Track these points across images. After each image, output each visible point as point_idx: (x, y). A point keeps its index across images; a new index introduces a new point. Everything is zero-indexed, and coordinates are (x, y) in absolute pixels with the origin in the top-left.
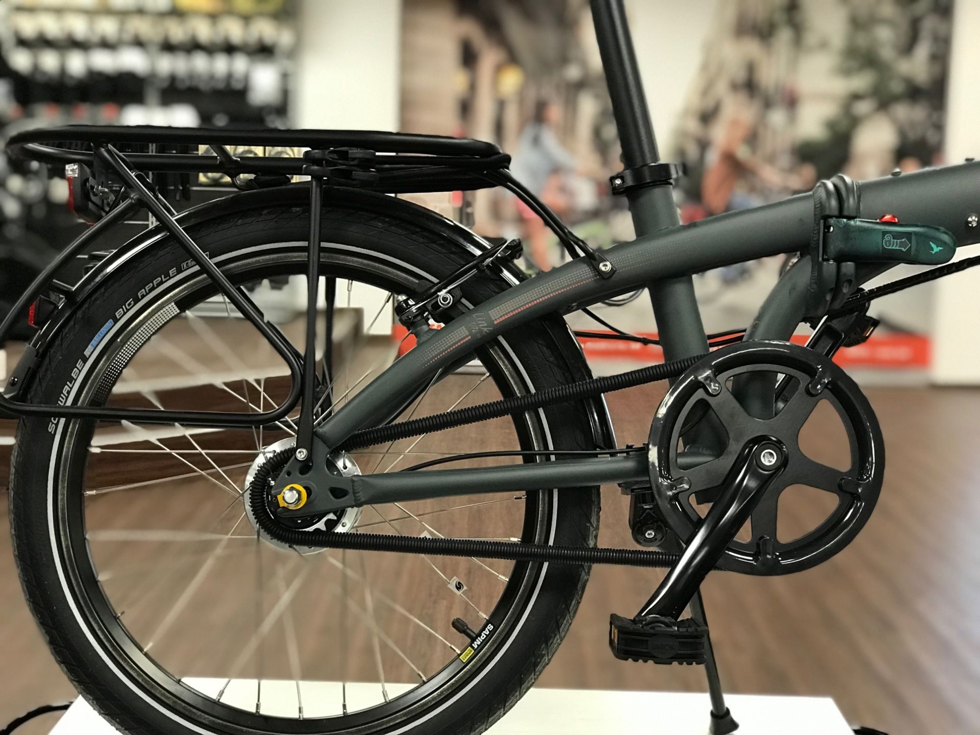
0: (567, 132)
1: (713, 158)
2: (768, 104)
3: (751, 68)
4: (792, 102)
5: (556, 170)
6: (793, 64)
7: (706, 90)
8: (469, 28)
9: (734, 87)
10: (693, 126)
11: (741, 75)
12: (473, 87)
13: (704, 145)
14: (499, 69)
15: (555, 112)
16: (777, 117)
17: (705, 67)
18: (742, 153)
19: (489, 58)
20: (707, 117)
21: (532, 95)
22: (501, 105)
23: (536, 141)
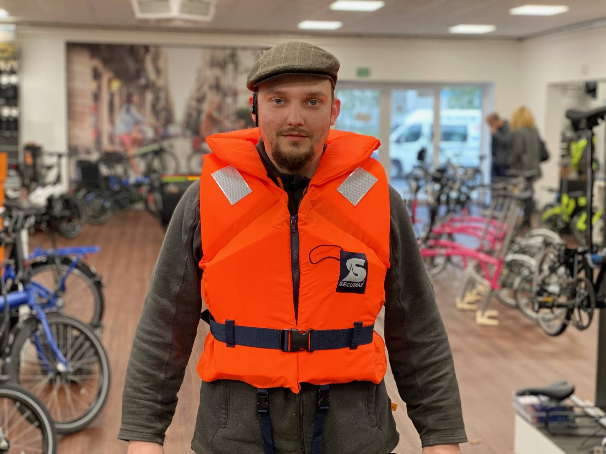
0: (141, 107)
1: (203, 117)
2: (225, 95)
3: (217, 80)
4: (235, 94)
5: (137, 123)
6: (235, 78)
7: (199, 89)
8: (97, 63)
9: (211, 88)
10: (194, 104)
11: (213, 82)
12: (99, 88)
13: (199, 112)
14: (110, 81)
15: (136, 98)
16: (229, 100)
17: (198, 79)
18: (215, 114)
19: (106, 76)
20: (200, 100)
21: (125, 91)
22: (112, 95)
23: (128, 111)
